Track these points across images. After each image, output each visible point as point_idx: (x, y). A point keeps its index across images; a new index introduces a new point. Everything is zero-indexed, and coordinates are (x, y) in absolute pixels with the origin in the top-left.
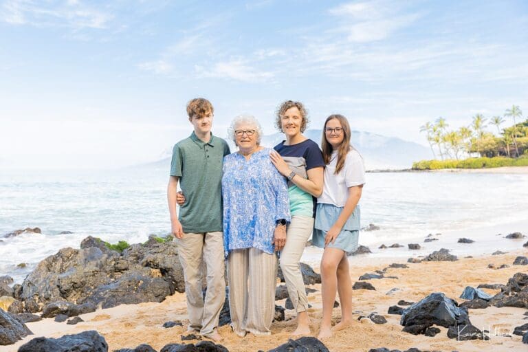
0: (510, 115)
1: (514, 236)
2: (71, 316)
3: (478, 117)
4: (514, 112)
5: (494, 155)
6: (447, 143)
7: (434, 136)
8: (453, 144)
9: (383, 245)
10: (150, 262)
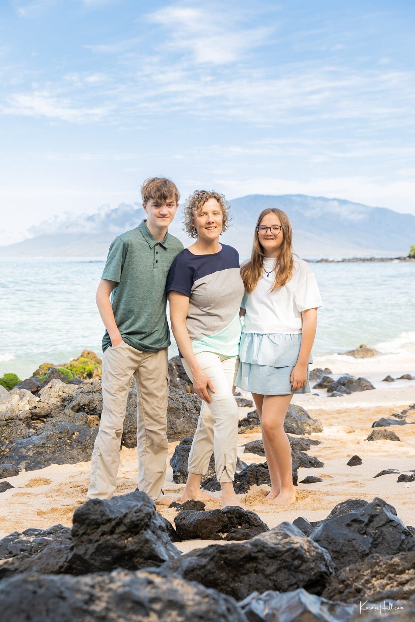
9: (389, 377)
10: (85, 405)
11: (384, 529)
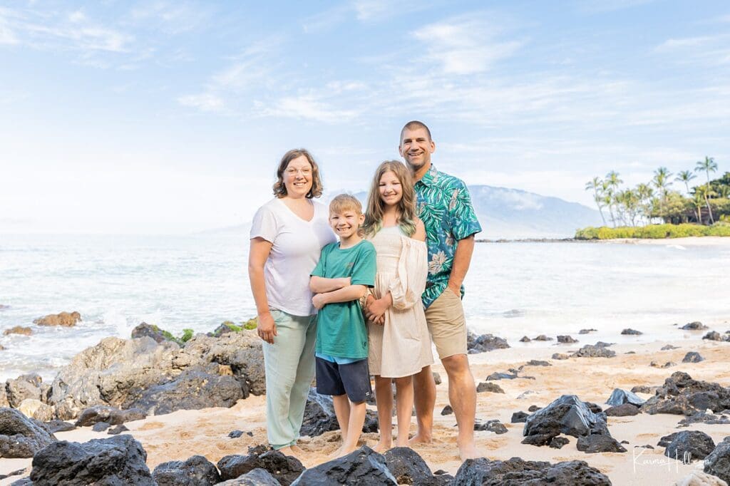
0: (702, 168)
1: (693, 327)
2: (113, 424)
3: (661, 171)
4: (707, 165)
5: (680, 221)
6: (620, 205)
7: (603, 195)
8: (628, 206)
9: (525, 337)
10: (218, 356)
11: (366, 478)
